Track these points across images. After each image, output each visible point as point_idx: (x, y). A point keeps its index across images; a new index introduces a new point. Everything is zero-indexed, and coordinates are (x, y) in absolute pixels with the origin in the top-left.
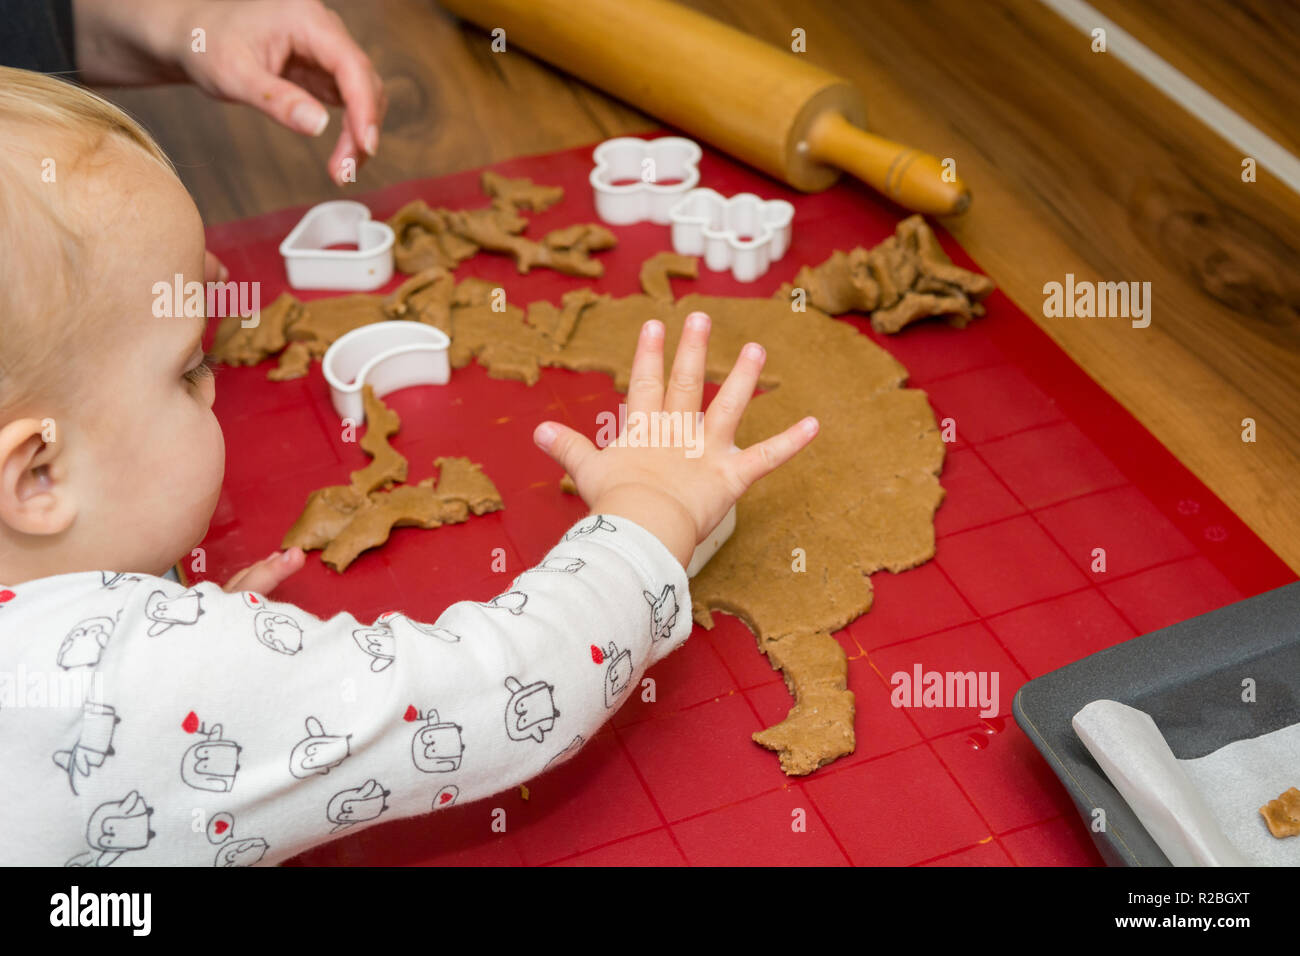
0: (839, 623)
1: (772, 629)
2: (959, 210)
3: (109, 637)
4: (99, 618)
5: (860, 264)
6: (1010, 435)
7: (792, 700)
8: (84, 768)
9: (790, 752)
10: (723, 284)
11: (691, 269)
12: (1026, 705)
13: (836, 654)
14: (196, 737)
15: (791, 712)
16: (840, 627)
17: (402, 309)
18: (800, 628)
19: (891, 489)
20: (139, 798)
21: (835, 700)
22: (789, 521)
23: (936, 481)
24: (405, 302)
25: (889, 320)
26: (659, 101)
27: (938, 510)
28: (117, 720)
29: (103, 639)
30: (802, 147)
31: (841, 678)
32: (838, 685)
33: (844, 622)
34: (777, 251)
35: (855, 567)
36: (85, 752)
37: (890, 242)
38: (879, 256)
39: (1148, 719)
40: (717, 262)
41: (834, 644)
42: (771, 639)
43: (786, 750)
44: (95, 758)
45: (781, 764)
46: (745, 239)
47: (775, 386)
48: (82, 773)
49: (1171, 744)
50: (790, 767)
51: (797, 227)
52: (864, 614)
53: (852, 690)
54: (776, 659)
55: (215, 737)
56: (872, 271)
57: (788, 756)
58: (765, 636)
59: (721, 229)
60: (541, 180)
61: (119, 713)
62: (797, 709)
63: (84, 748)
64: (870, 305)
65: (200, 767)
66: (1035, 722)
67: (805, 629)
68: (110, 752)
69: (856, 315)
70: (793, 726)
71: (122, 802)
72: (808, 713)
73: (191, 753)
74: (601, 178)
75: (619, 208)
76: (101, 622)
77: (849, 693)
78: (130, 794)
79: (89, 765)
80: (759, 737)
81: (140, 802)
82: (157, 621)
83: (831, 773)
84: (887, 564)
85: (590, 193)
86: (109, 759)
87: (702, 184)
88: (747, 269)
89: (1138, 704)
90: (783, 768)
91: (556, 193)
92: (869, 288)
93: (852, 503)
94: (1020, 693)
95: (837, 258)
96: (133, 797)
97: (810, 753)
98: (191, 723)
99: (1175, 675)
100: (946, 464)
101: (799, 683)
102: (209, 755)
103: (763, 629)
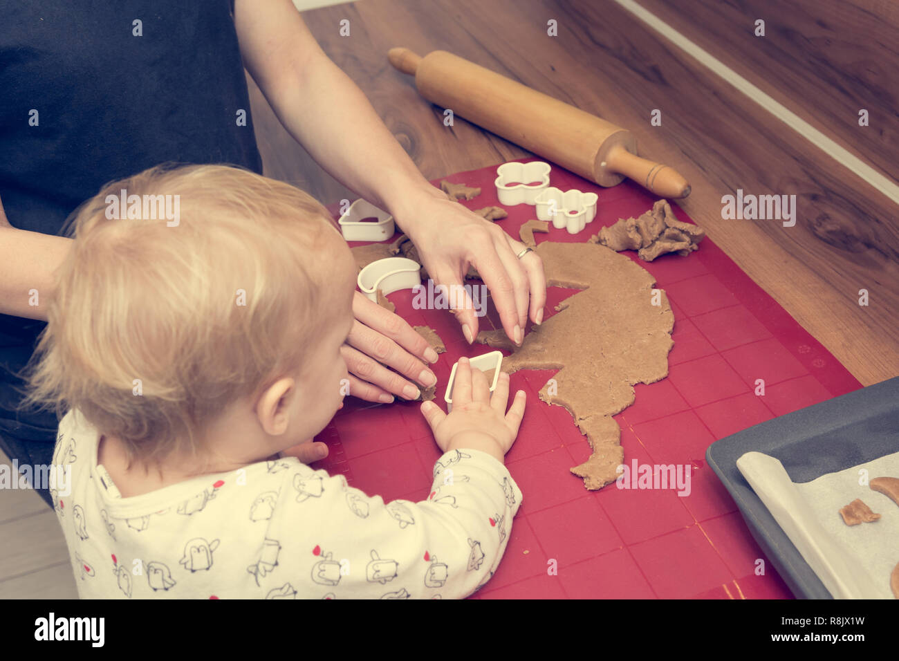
0: (617, 410)
1: (582, 414)
2: (684, 195)
3: (276, 503)
4: (270, 492)
5: (632, 226)
6: (710, 312)
7: (592, 451)
8: (263, 573)
9: (589, 478)
10: (563, 235)
11: (545, 228)
12: (713, 455)
13: (614, 427)
14: (319, 558)
15: (591, 457)
16: (617, 413)
17: (398, 251)
18: (597, 413)
19: (646, 341)
20: (290, 586)
21: (613, 451)
22: (592, 357)
23: (669, 336)
24: (400, 247)
25: (648, 254)
26: (531, 143)
27: (670, 352)
28: (280, 548)
29: (273, 504)
30: (603, 164)
31: (617, 439)
32: (615, 443)
33: (619, 410)
34: (590, 218)
35: (626, 381)
36: (264, 565)
37: (649, 213)
38: (641, 221)
39: (778, 462)
40: (559, 224)
41: (614, 421)
42: (581, 419)
43: (587, 477)
44: (269, 568)
45: (585, 484)
46: (573, 212)
47: (588, 287)
48: (262, 575)
49: (790, 475)
50: (590, 486)
51: (599, 205)
52: (630, 406)
53: (623, 446)
54: (583, 429)
55: (329, 559)
56: (638, 229)
57: (588, 480)
58: (578, 418)
59: (561, 208)
60: (470, 184)
61: (281, 545)
62: (594, 455)
63: (263, 563)
64: (637, 247)
65: (321, 574)
66: (718, 463)
67: (599, 414)
68: (276, 564)
69: (630, 251)
70: (591, 464)
71: (281, 589)
72: (599, 457)
73: (316, 567)
74: (499, 183)
75: (510, 197)
76: (271, 494)
77: (621, 447)
78: (285, 585)
79: (266, 571)
80: (574, 470)
81: (291, 589)
82: (301, 493)
83: (611, 489)
84: (643, 380)
85: (495, 190)
86: (276, 568)
87: (552, 184)
88: (574, 227)
89: (772, 454)
90: (586, 486)
91: (478, 190)
92: (637, 238)
93: (625, 348)
94: (710, 447)
95: (621, 222)
96: (287, 586)
97: (599, 478)
98: (317, 551)
99: (793, 438)
100: (675, 327)
101: (595, 441)
102: (326, 569)
103: (577, 414)
